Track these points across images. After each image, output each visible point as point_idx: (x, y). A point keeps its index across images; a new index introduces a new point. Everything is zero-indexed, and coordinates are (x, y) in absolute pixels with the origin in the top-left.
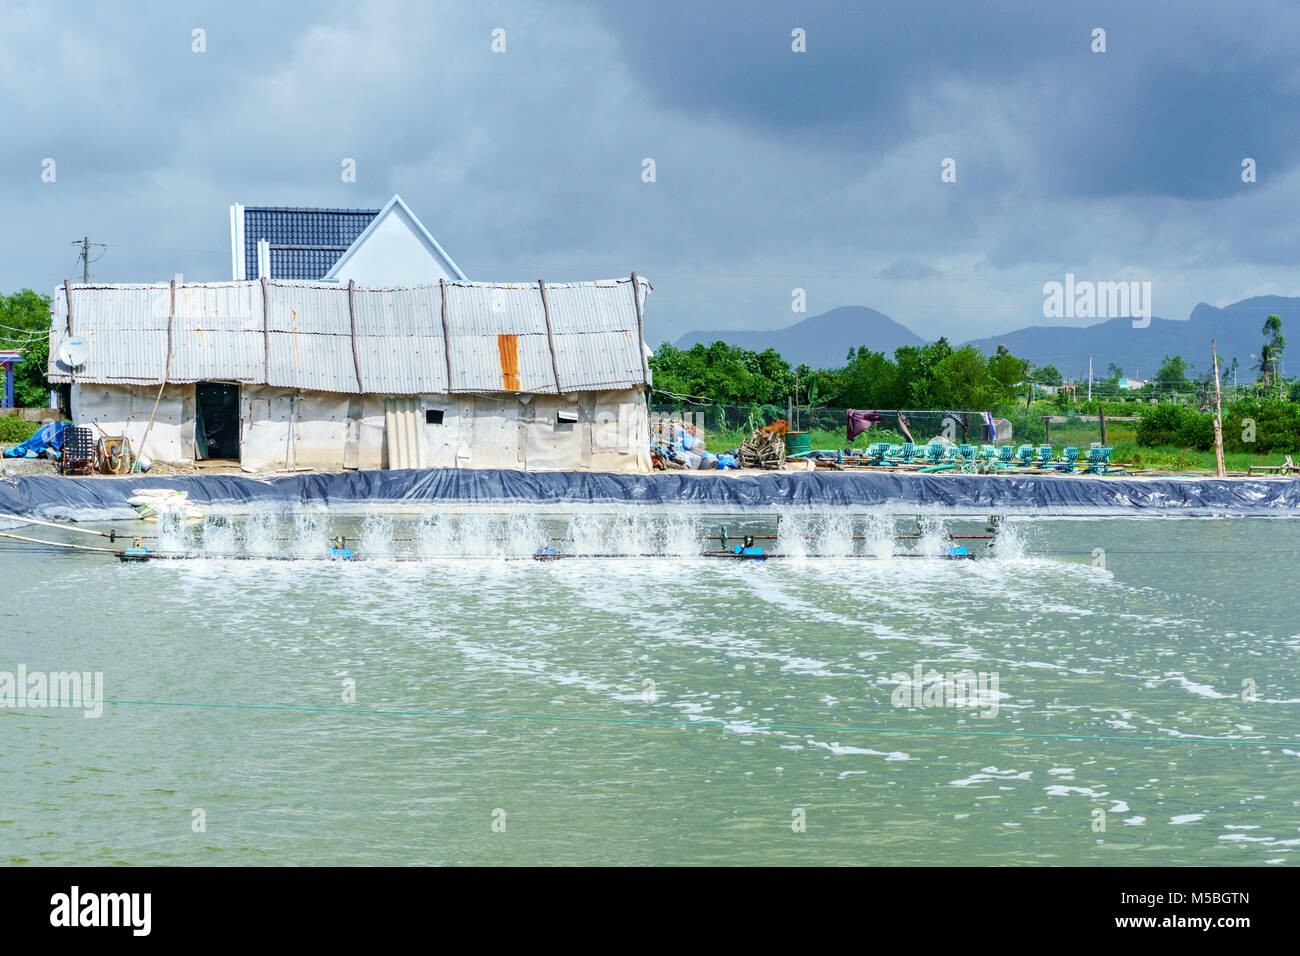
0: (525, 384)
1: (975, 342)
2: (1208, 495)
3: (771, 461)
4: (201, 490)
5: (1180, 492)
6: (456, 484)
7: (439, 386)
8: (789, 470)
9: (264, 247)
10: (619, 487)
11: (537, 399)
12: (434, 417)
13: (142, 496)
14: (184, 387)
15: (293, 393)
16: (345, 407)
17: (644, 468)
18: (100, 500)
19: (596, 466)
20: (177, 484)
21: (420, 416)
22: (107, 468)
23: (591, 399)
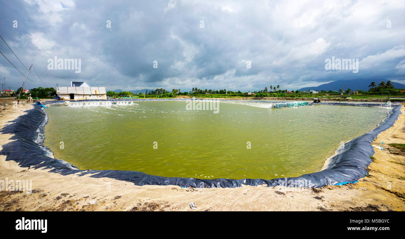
0: (97, 94)
1: (131, 91)
2: (144, 100)
3: (115, 98)
4: (71, 101)
5: (142, 100)
6: (92, 100)
7: (90, 94)
8: (116, 99)
9: (74, 85)
10: (104, 100)
11: (98, 95)
12: (90, 96)
13: (66, 102)
14: (69, 94)
15: (78, 94)
16: (83, 95)
17: (106, 99)
18: (62, 102)
19: (103, 99)
20: (69, 101)
21: (89, 96)
22: (62, 100)
23: (102, 95)
